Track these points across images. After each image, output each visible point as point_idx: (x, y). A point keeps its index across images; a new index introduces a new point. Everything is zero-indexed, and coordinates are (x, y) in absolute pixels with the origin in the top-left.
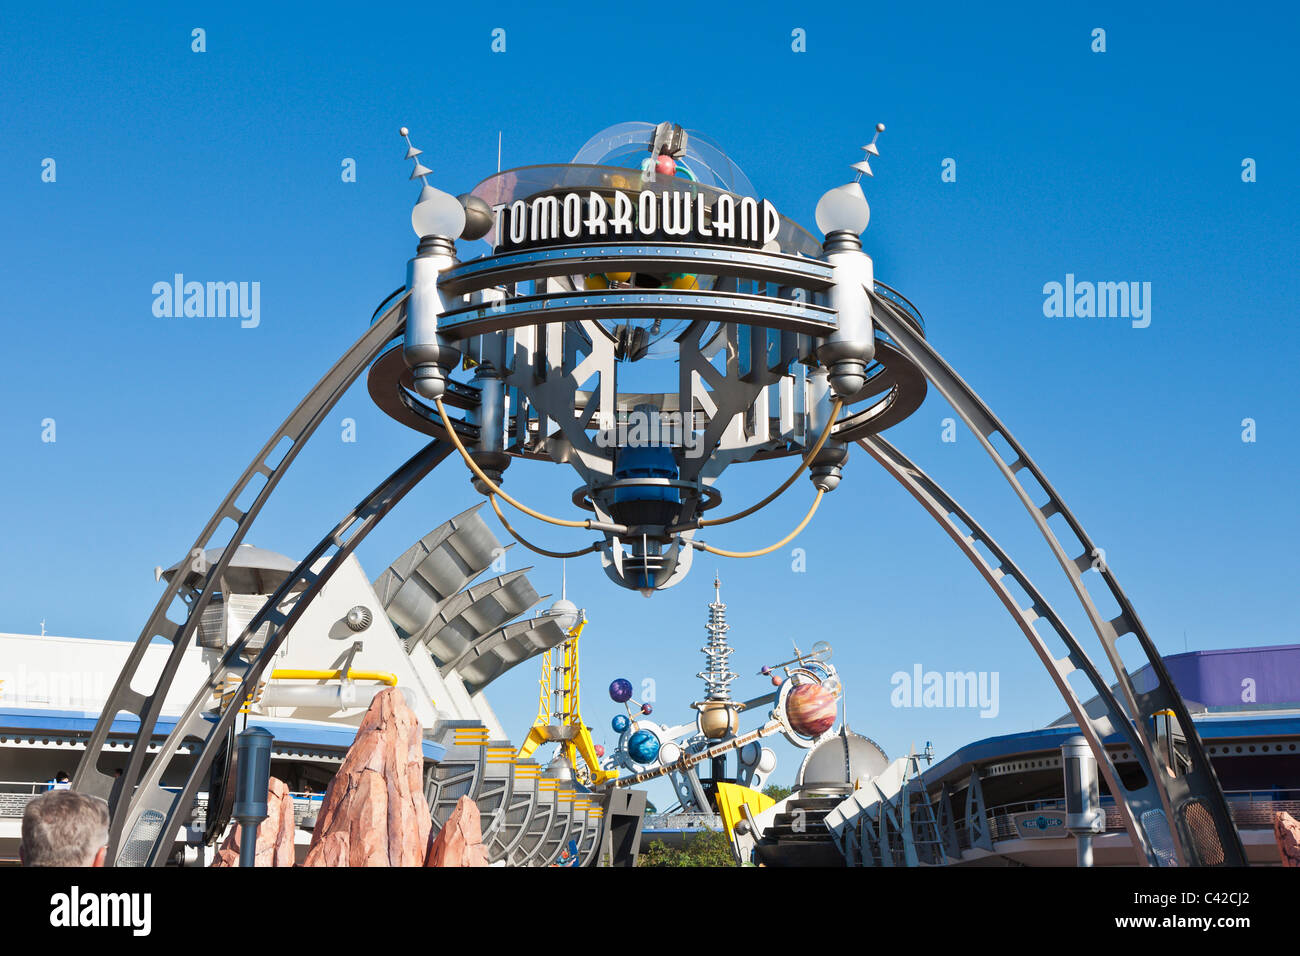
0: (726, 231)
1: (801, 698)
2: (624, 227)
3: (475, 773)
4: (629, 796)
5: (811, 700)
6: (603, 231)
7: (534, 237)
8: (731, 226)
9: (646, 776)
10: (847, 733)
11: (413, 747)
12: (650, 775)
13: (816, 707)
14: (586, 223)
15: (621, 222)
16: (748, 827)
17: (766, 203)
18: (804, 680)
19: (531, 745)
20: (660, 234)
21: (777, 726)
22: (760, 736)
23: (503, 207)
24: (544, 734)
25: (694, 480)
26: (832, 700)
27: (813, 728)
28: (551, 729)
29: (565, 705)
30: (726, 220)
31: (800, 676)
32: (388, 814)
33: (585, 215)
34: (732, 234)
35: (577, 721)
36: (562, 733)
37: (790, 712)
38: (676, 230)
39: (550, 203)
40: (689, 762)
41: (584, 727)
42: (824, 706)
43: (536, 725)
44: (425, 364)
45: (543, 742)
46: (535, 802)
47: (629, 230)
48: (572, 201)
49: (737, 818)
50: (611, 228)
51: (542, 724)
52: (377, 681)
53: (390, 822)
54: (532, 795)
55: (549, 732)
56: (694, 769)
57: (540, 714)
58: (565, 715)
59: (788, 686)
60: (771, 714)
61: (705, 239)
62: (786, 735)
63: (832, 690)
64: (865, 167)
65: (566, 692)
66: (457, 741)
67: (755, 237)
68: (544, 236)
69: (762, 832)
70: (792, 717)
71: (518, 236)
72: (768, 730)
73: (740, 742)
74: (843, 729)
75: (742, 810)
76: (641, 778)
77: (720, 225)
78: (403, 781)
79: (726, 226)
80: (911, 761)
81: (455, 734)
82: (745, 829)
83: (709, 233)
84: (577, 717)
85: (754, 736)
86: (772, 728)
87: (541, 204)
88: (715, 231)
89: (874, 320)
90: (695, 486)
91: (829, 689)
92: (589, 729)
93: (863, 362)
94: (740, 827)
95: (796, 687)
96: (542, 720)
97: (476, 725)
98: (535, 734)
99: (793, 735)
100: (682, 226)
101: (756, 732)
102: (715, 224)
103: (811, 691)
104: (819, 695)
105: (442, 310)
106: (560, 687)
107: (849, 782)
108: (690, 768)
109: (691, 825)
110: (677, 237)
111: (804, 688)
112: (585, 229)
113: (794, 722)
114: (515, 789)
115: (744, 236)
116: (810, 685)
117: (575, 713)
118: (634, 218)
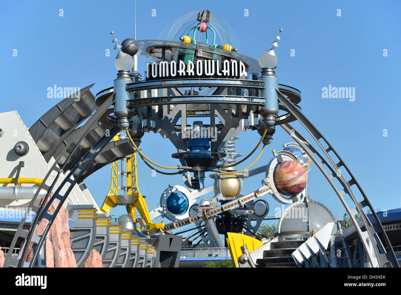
0: (227, 73)
1: (284, 171)
2: (191, 73)
3: (91, 234)
4: (171, 239)
5: (291, 171)
6: (184, 74)
7: (160, 76)
8: (228, 71)
9: (179, 224)
10: (307, 201)
11: (64, 224)
12: (183, 223)
13: (294, 176)
14: (179, 71)
15: (190, 71)
16: (246, 259)
17: (240, 62)
18: (285, 158)
19: (107, 208)
20: (204, 76)
21: (267, 190)
22: (256, 196)
23: (149, 64)
24: (114, 201)
25: (216, 151)
26: (305, 172)
27: (292, 190)
28: (119, 198)
29: (128, 182)
30: (227, 69)
31: (283, 156)
32: (54, 259)
33: (178, 69)
34: (229, 75)
35: (136, 192)
36: (127, 200)
37: (276, 180)
38: (210, 74)
39: (166, 63)
40: (209, 214)
41: (140, 195)
42: (300, 175)
43: (110, 194)
44: (122, 118)
45: (114, 205)
46: (119, 247)
47: (193, 74)
48: (173, 63)
49: (240, 253)
50: (187, 73)
51: (113, 194)
52: (35, 184)
53: (55, 263)
54: (118, 243)
55: (118, 199)
56: (212, 219)
57: (112, 188)
58: (128, 188)
59: (275, 163)
60: (263, 182)
61: (219, 76)
62: (273, 195)
63: (305, 165)
64: (276, 44)
65: (128, 173)
66: (80, 216)
67: (236, 75)
68: (164, 76)
69: (255, 262)
70: (278, 183)
71: (155, 75)
72: (261, 192)
73: (242, 201)
74: (305, 198)
75: (242, 249)
76: (177, 225)
77: (225, 71)
78: (61, 242)
79: (227, 71)
80: (336, 224)
81: (79, 213)
82: (245, 261)
83: (221, 74)
84: (136, 189)
85: (252, 197)
86: (264, 191)
87: (162, 64)
88: (223, 73)
89: (278, 100)
90: (216, 153)
91: (302, 165)
92: (144, 197)
93: (274, 115)
94: (242, 259)
95: (280, 163)
96: (114, 192)
97: (91, 208)
98: (109, 201)
99: (278, 195)
100: (211, 72)
101: (253, 194)
102: (223, 71)
103: (291, 166)
104: (296, 168)
105: (128, 99)
106: (124, 170)
107: (308, 231)
108: (210, 218)
109: (210, 255)
110: (210, 76)
111: (286, 164)
112: (178, 74)
113: (279, 187)
114: (110, 240)
115: (233, 75)
116: (290, 162)
117: (134, 187)
118: (195, 70)
